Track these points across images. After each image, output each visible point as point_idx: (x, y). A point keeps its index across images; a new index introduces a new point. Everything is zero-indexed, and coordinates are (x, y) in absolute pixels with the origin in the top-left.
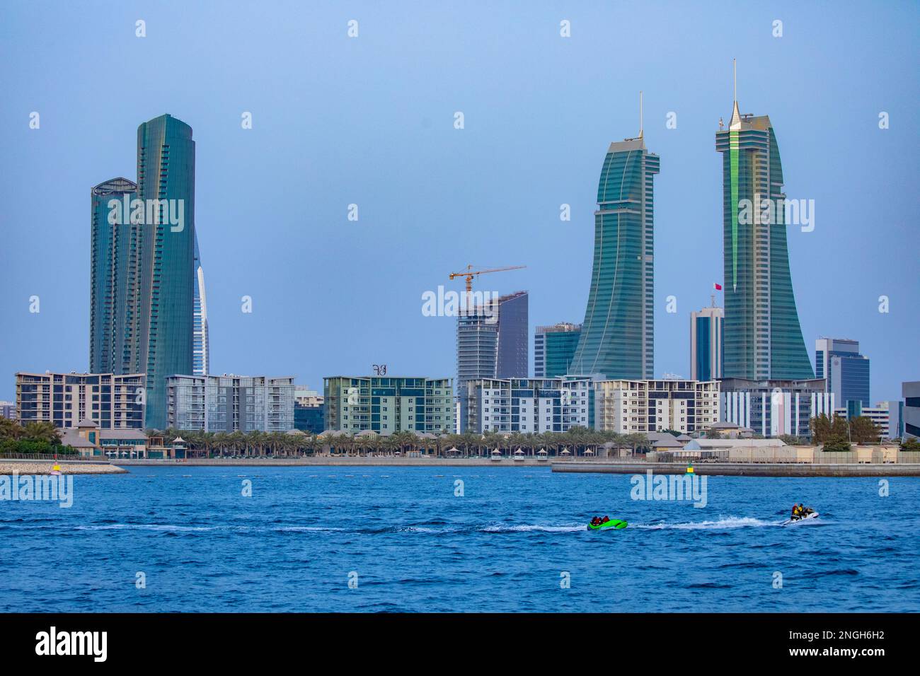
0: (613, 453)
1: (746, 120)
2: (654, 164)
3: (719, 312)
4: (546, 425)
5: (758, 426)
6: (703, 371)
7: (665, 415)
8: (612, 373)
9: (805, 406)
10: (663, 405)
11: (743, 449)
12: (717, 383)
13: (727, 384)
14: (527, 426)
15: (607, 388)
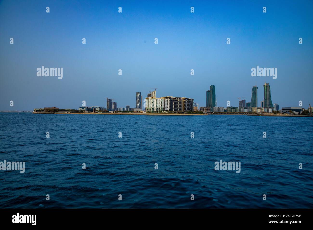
0: (253, 114)
1: (266, 84)
2: (257, 88)
3: (264, 101)
4: (247, 111)
5: (268, 112)
6: (262, 107)
7: (258, 111)
8: (253, 107)
9: (272, 110)
10: (258, 110)
11: (265, 114)
13: (264, 108)
14: (245, 111)
15: (253, 108)
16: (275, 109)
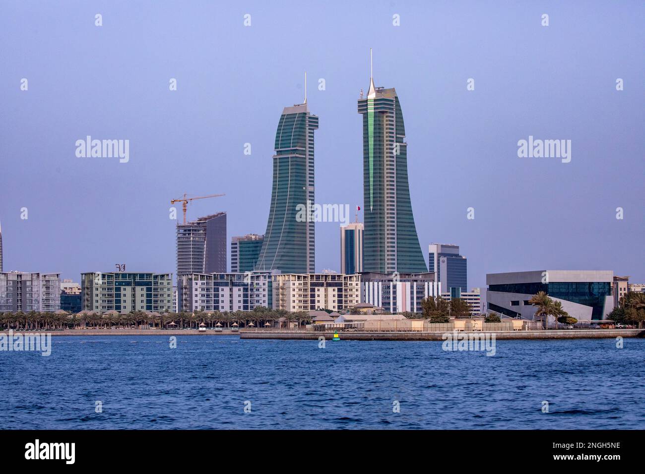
0: (285, 325)
1: (379, 91)
2: (314, 122)
3: (361, 226)
4: (238, 306)
5: (387, 307)
6: (350, 267)
7: (322, 299)
8: (285, 270)
9: (421, 291)
10: (320, 291)
11: (373, 322)
12: (358, 276)
13: (366, 276)
14: (225, 307)
15: (281, 279)
16: (436, 289)
